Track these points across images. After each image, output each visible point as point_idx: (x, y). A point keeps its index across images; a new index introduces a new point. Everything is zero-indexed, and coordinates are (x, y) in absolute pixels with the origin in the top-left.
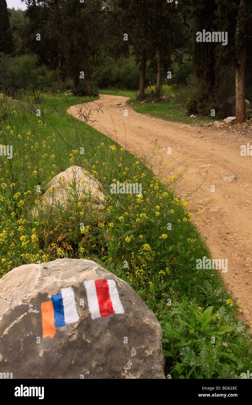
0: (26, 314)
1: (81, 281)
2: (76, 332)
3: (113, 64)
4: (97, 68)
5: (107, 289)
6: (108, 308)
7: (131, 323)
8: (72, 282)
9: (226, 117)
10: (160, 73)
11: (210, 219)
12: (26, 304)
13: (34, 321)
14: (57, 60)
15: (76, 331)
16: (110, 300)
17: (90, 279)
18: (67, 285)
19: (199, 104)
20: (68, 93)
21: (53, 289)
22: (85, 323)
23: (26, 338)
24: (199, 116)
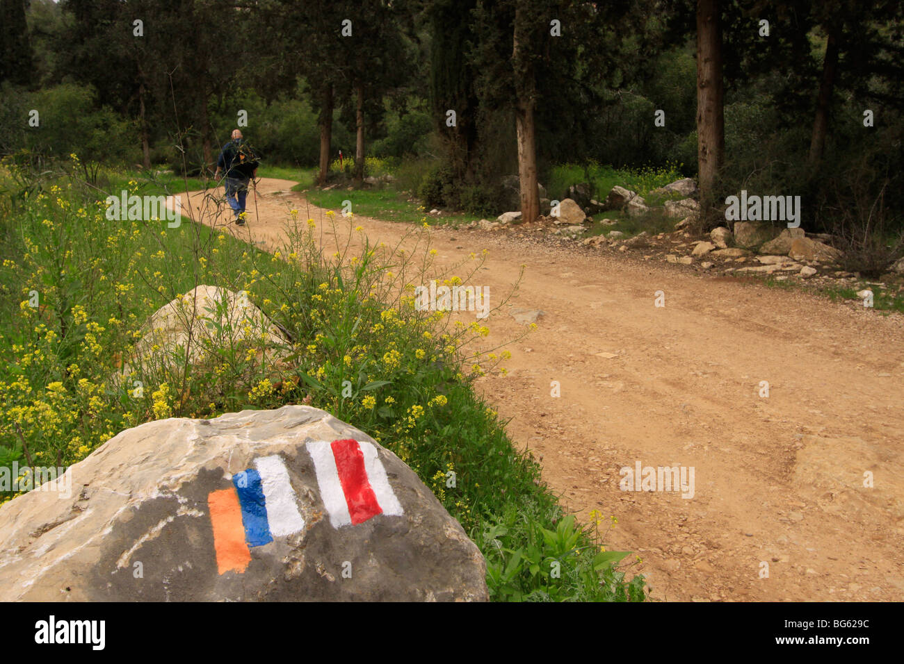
0: (171, 519)
1: (299, 442)
2: (301, 555)
3: (260, 116)
4: (226, 121)
5: (359, 461)
6: (366, 502)
7: (419, 536)
8: (279, 445)
9: (501, 213)
10: (363, 130)
11: (502, 392)
12: (170, 495)
13: (193, 537)
14: (137, 101)
15: (300, 553)
16: (369, 485)
17: (319, 438)
18: (268, 450)
19: (447, 188)
20: (162, 170)
21: (234, 460)
22: (318, 535)
23: (175, 576)
24: (447, 211)
